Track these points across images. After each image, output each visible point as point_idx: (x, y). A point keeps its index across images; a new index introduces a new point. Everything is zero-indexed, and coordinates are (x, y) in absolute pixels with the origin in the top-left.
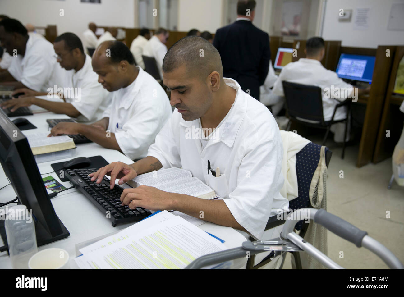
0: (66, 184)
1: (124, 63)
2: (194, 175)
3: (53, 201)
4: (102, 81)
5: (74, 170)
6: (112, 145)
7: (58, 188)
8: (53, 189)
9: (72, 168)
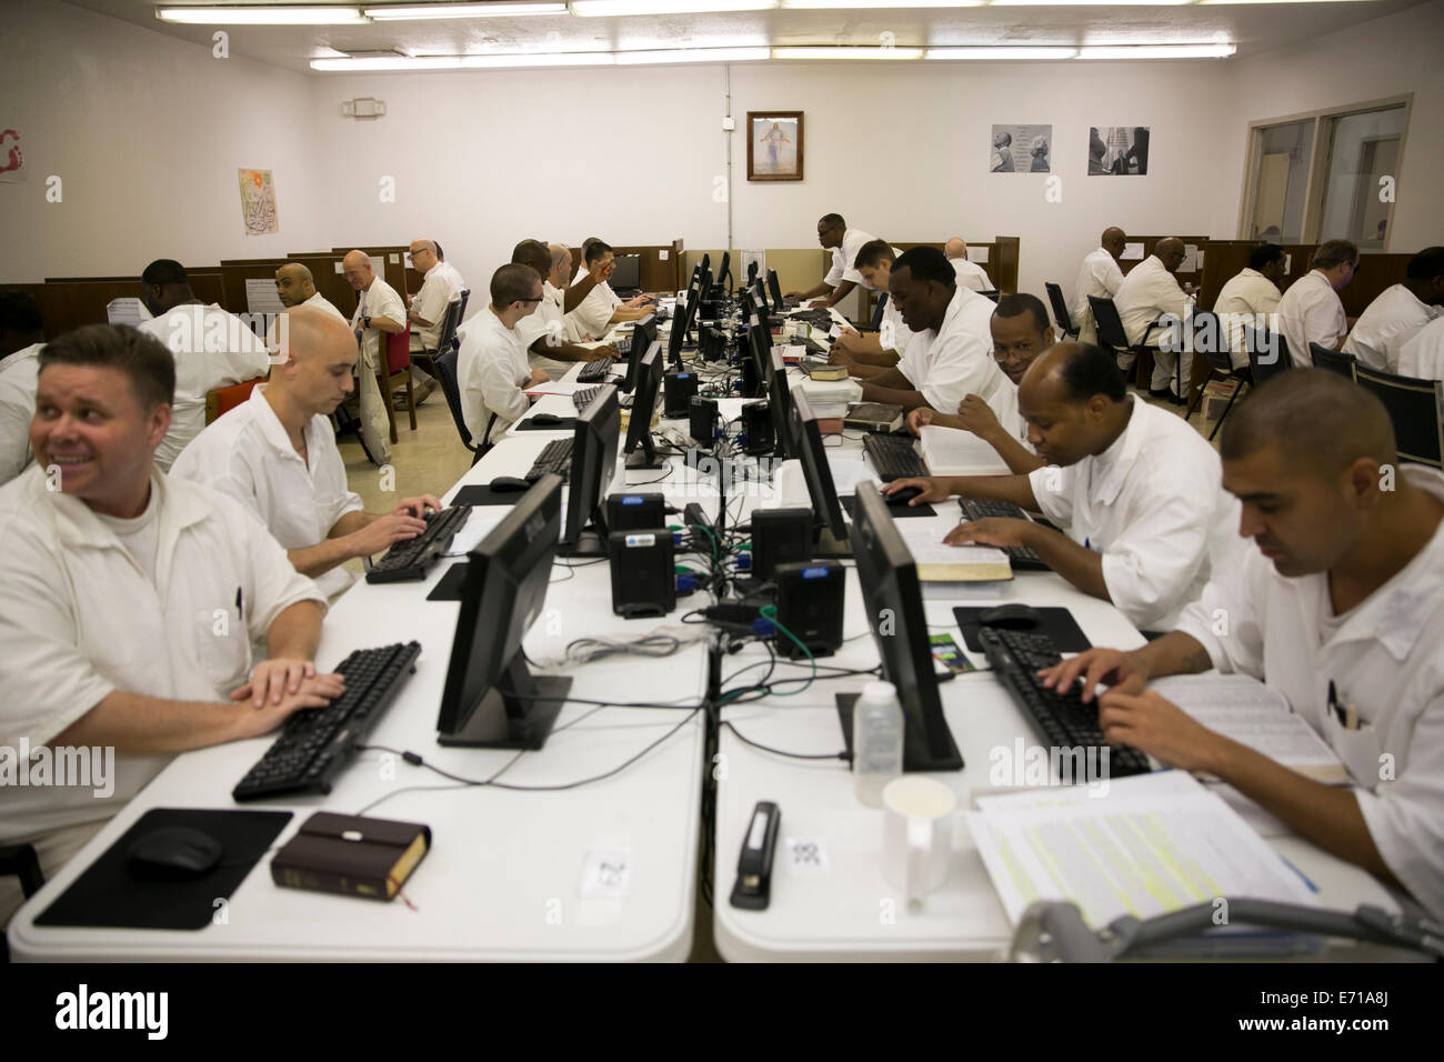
0: (977, 660)
1: (1099, 402)
2: (1295, 707)
3: (945, 690)
4: (1038, 438)
5: (1000, 631)
6: (1093, 586)
7: (959, 662)
8: (950, 662)
9: (995, 625)
